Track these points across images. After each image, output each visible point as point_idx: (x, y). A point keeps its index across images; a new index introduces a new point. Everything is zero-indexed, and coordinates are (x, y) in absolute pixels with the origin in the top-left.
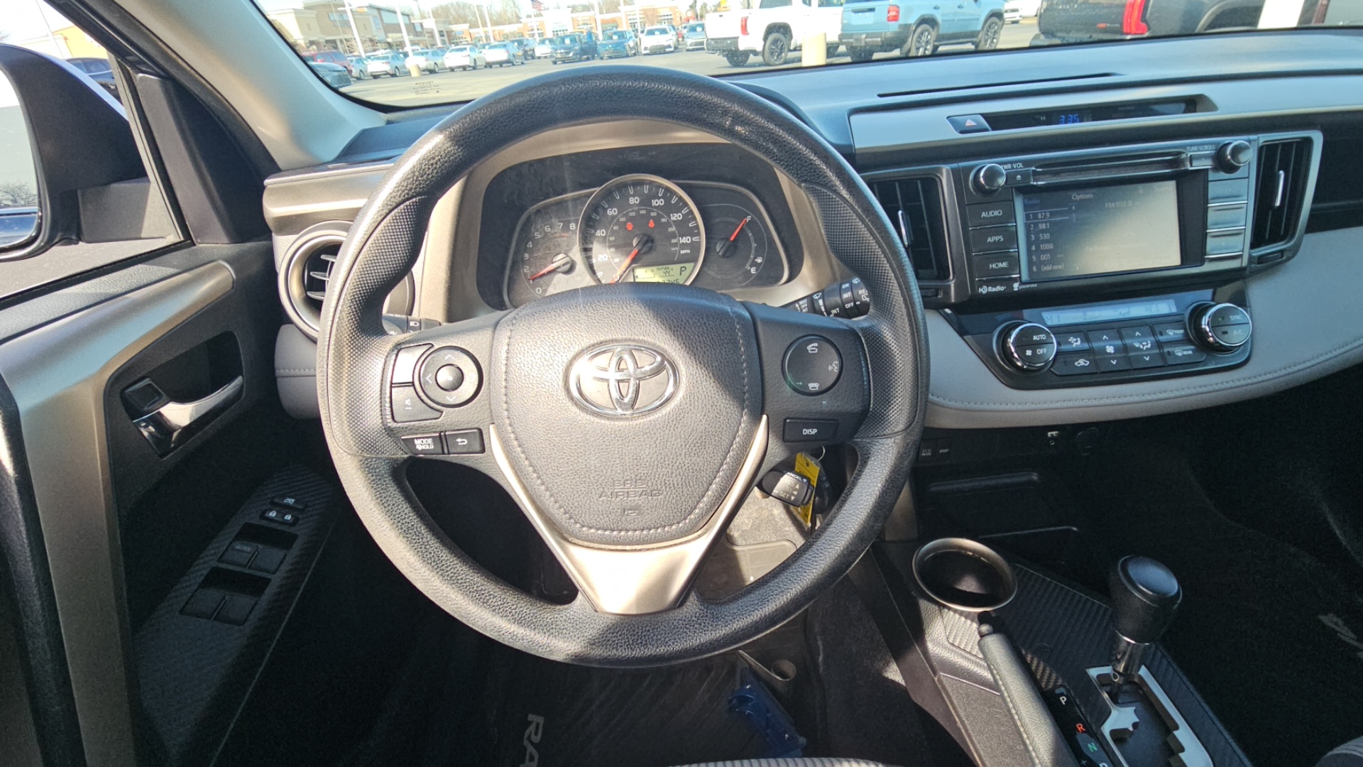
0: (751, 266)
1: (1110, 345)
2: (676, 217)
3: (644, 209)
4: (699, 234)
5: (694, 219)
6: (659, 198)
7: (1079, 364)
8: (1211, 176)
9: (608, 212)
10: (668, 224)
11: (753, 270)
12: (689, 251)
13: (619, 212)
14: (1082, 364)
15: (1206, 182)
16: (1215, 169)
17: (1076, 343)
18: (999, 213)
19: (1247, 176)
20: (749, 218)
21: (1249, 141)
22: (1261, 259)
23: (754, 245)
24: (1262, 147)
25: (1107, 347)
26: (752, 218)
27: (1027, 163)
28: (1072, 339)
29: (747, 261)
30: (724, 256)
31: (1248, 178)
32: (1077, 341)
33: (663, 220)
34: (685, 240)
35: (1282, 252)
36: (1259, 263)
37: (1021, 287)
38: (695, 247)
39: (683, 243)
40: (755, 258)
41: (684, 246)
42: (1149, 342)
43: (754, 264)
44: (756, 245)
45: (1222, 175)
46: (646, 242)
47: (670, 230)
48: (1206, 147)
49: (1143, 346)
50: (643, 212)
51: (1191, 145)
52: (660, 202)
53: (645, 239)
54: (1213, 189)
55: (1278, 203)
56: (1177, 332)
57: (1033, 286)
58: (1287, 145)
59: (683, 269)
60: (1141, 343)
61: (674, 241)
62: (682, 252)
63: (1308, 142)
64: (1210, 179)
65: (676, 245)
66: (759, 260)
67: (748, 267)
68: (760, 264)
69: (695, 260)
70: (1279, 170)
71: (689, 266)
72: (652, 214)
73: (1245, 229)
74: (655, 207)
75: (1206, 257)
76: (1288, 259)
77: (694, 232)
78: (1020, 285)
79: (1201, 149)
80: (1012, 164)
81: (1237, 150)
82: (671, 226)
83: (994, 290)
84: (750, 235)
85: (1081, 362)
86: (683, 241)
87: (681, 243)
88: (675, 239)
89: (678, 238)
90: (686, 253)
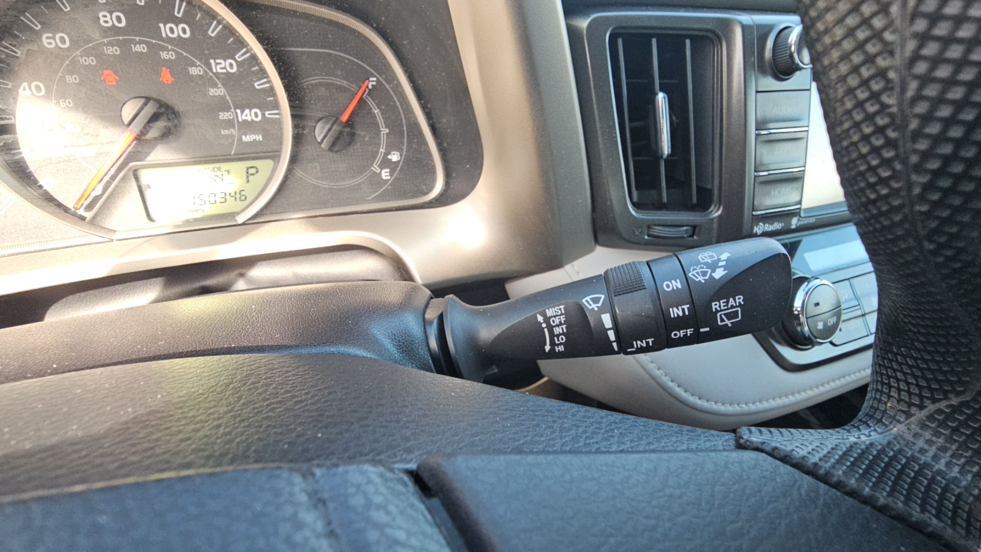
0: (382, 167)
2: (222, 66)
3: (140, 42)
4: (276, 105)
5: (263, 73)
6: (177, 21)
9: (45, 41)
10: (208, 80)
11: (385, 174)
12: (259, 138)
13: (75, 43)
20: (372, 82)
23: (385, 131)
26: (378, 81)
29: (374, 157)
30: (332, 147)
33: (194, 71)
34: (248, 115)
37: (799, 224)
38: (271, 129)
39: (245, 121)
40: (387, 154)
41: (247, 126)
43: (386, 163)
44: (387, 131)
46: (154, 118)
47: (212, 92)
50: (140, 48)
52: (182, 31)
53: (150, 109)
59: (252, 171)
61: (224, 116)
62: (247, 138)
65: (230, 124)
66: (395, 157)
67: (375, 168)
68: (399, 162)
69: (275, 156)
71: (265, 166)
72: (164, 55)
74: (169, 40)
77: (265, 100)
78: (798, 220)
82: (215, 85)
83: (771, 228)
84: (376, 111)
86: (244, 118)
87: (240, 120)
88: (228, 112)
89: (233, 110)
90: (255, 140)
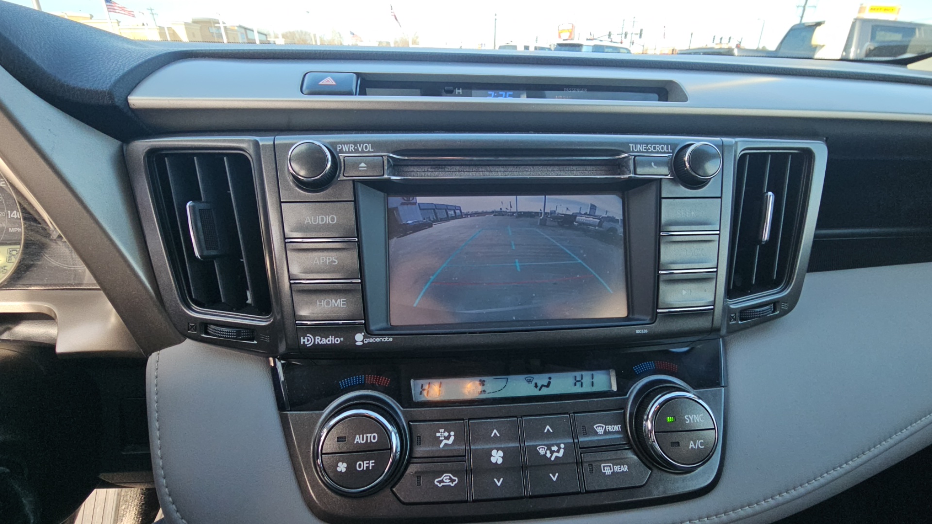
1: (498, 449)
7: (442, 481)
8: (667, 190)
14: (447, 482)
15: (660, 199)
16: (673, 181)
17: (446, 439)
18: (333, 219)
19: (720, 196)
21: (722, 147)
22: (744, 314)
24: (743, 157)
25: (494, 452)
27: (377, 146)
28: (442, 434)
31: (721, 197)
32: (448, 438)
35: (775, 304)
36: (742, 320)
37: (367, 341)
39: (13, 218)
41: (13, 222)
42: (562, 446)
45: (683, 191)
48: (658, 148)
49: (552, 452)
51: (636, 143)
54: (670, 211)
55: (766, 236)
56: (610, 428)
57: (387, 339)
58: (779, 158)
60: (549, 448)
62: (12, 230)
63: (807, 156)
64: (663, 195)
70: (768, 190)
73: (716, 272)
75: (659, 311)
76: (785, 313)
78: (365, 337)
79: (652, 149)
80: (355, 145)
81: (700, 157)
83: (324, 341)
85: (446, 480)
86: (12, 216)
87: (9, 217)
88: (3, 211)
89: (6, 211)
90: (17, 231)
